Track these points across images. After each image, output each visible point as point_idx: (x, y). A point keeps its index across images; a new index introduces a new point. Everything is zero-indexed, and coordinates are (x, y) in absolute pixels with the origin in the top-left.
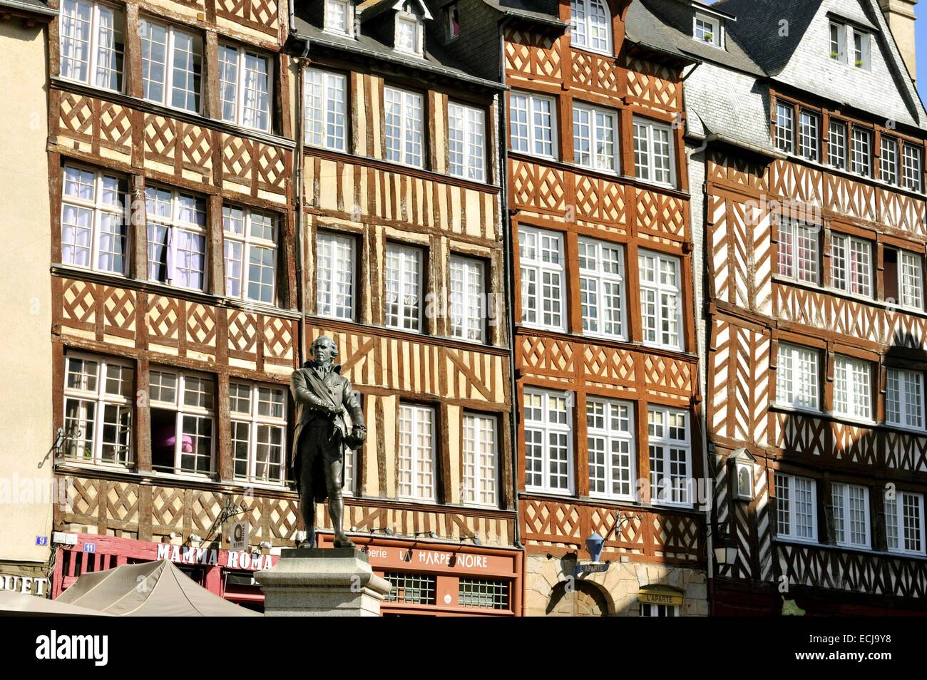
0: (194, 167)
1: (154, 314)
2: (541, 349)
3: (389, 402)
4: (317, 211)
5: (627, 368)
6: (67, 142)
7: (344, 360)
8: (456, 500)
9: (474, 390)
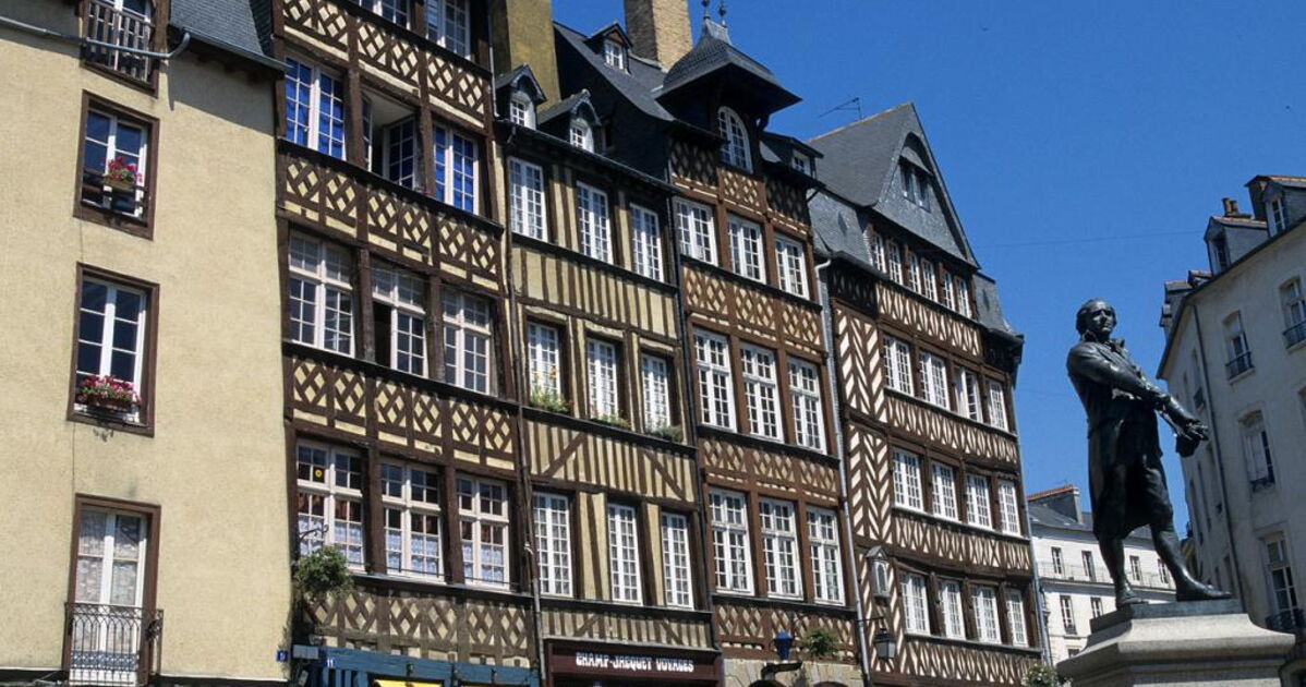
0: (413, 245)
1: (382, 399)
2: (719, 449)
3: (599, 500)
4: (525, 299)
5: (787, 469)
6: (295, 208)
7: (557, 455)
8: (660, 602)
9: (668, 489)
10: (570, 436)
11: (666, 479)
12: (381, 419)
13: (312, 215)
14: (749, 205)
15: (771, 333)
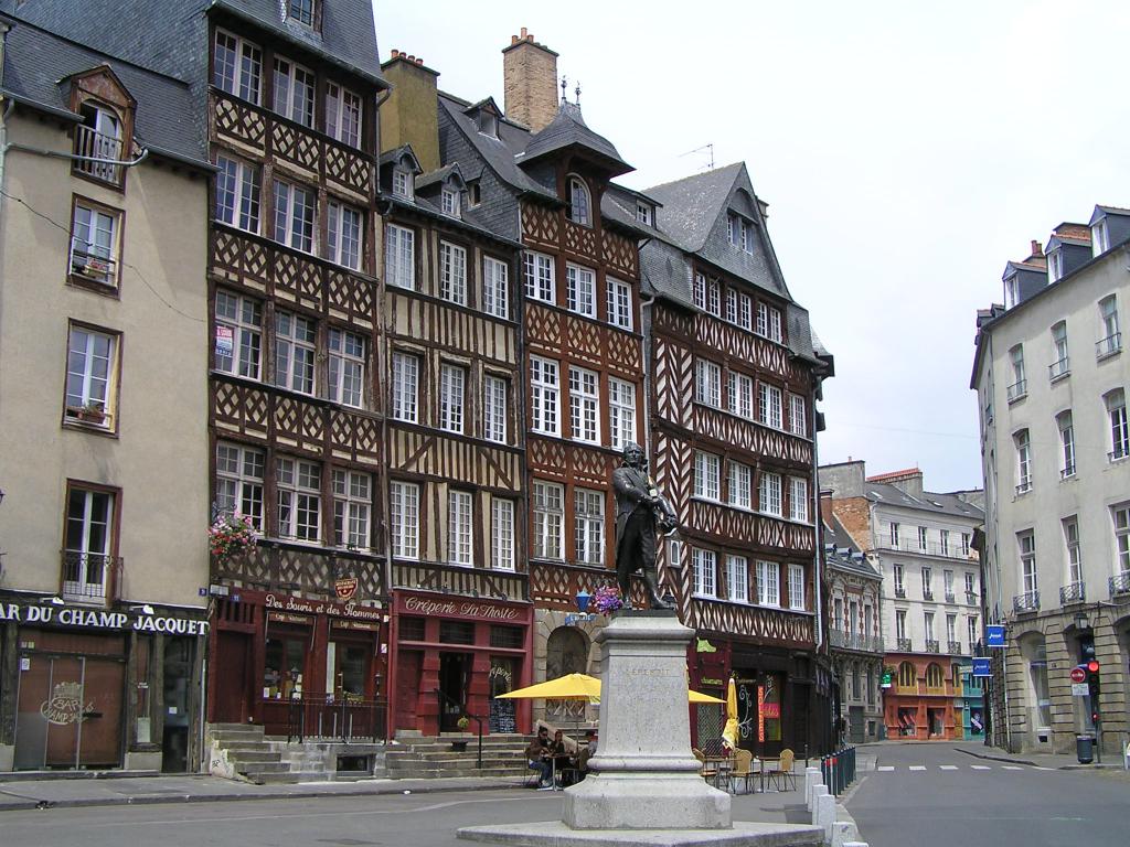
0: (309, 297)
1: (280, 413)
2: (544, 450)
3: (443, 489)
4: (393, 336)
5: (601, 466)
6: (221, 272)
7: (412, 454)
8: (487, 565)
9: (500, 480)
10: (423, 439)
11: (498, 473)
12: (279, 427)
13: (233, 277)
14: (587, 254)
15: (597, 358)
